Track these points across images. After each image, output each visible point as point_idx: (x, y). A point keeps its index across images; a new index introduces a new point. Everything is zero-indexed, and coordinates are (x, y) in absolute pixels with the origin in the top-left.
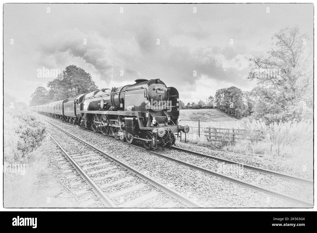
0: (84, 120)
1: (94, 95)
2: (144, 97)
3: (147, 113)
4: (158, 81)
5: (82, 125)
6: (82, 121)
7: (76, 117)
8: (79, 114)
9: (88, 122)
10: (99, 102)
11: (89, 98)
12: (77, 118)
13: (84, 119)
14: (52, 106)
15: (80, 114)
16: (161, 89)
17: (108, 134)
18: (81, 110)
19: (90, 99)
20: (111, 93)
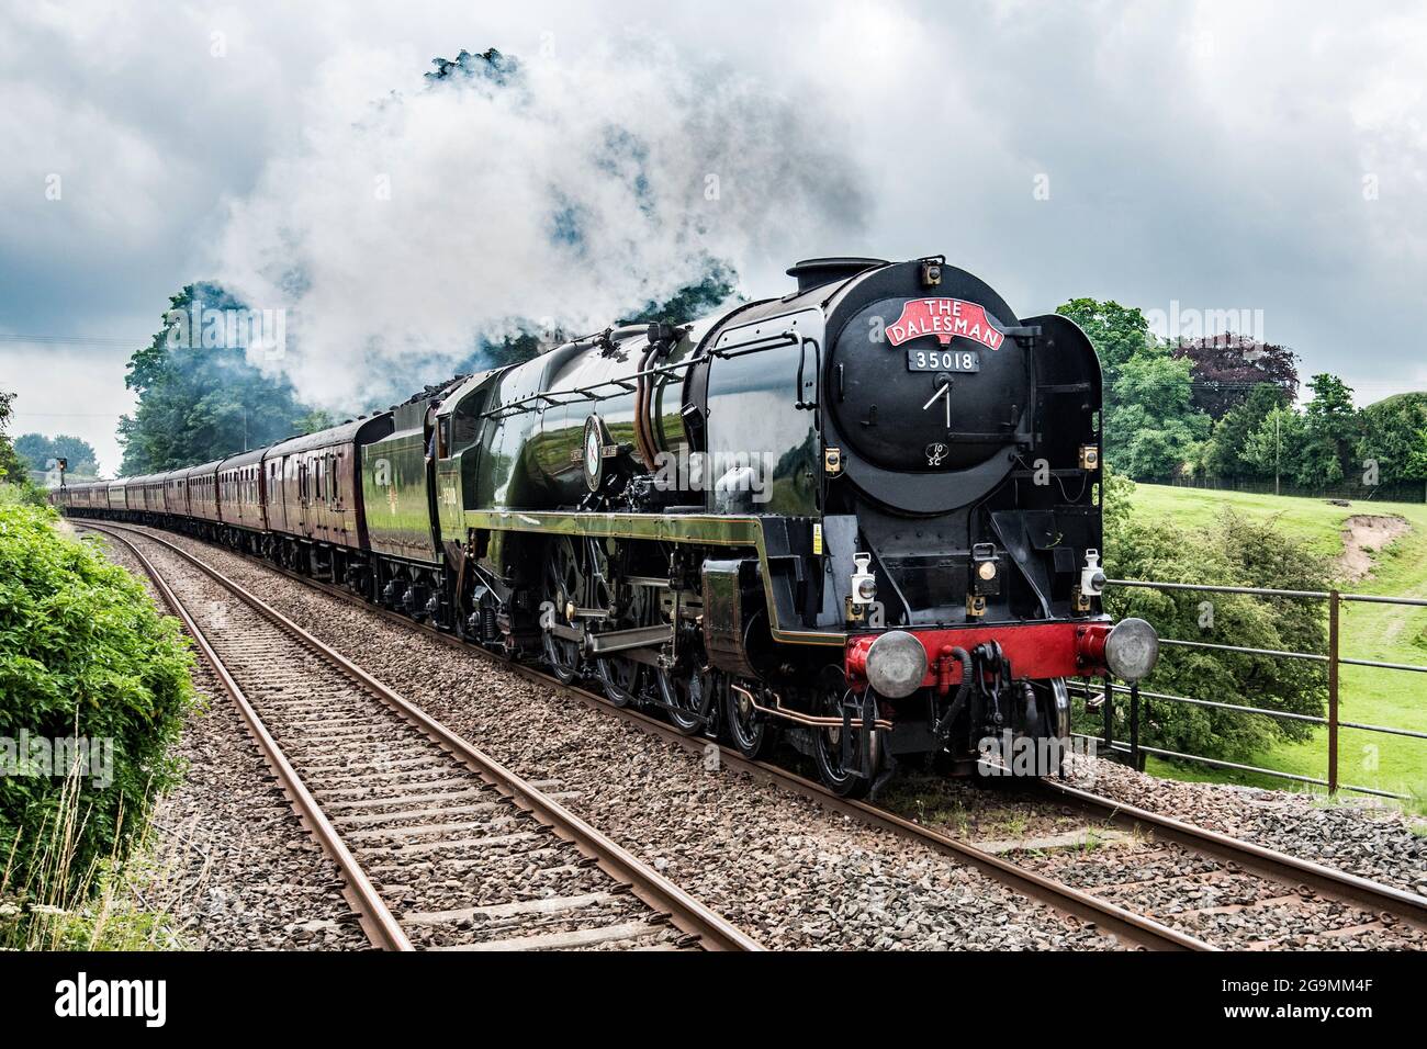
0: (492, 589)
1: (549, 384)
2: (798, 407)
3: (815, 525)
4: (932, 277)
5: (480, 627)
6: (479, 594)
7: (441, 562)
8: (457, 541)
9: (514, 598)
11: (518, 405)
12: (447, 568)
13: (491, 581)
14: (287, 476)
15: (463, 539)
16: (945, 340)
17: (636, 693)
18: (466, 507)
19: (526, 410)
20: (641, 368)
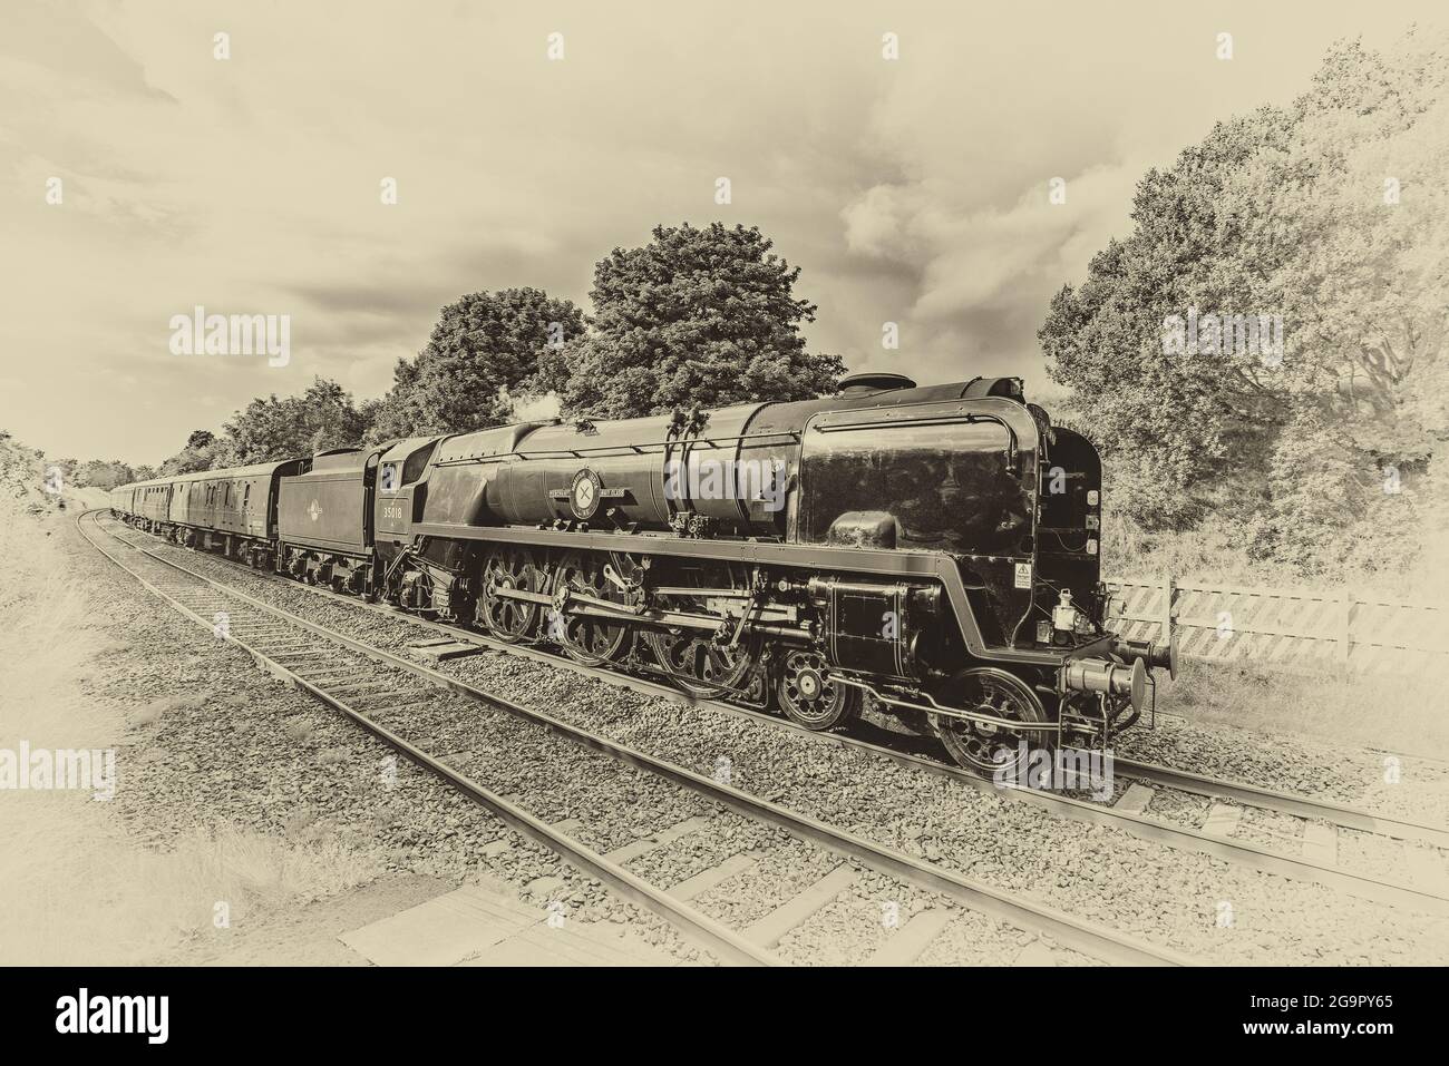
0: (431, 575)
1: (514, 448)
5: (411, 598)
6: (411, 576)
7: (368, 552)
8: (397, 542)
10: (569, 481)
11: (478, 459)
12: (374, 557)
13: (428, 569)
15: (408, 541)
18: (413, 521)
19: (482, 463)
20: (668, 438)
